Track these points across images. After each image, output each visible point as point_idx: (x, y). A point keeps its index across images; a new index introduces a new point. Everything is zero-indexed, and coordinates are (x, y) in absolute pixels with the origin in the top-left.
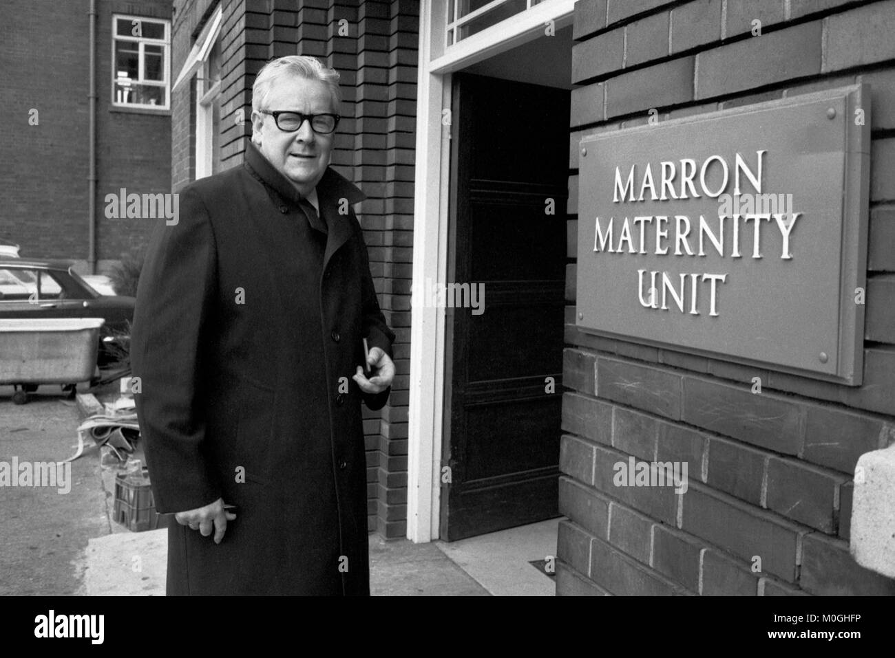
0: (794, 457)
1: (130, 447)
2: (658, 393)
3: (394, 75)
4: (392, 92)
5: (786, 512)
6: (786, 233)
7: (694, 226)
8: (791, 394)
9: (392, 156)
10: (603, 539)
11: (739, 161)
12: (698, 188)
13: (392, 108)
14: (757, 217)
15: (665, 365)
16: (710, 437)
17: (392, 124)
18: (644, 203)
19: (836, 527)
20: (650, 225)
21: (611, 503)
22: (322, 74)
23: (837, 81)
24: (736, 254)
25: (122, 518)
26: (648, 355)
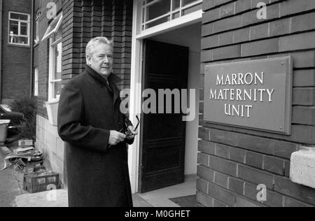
0: (272, 155)
1: (25, 165)
2: (230, 139)
3: (124, 39)
4: (123, 45)
5: (270, 170)
6: (270, 94)
7: (243, 92)
8: (270, 138)
9: (123, 66)
10: (212, 182)
11: (256, 74)
12: (244, 82)
13: (123, 50)
14: (261, 90)
15: (232, 131)
16: (246, 151)
17: (123, 55)
18: (227, 85)
19: (284, 173)
20: (228, 92)
21: (215, 172)
22: (108, 42)
23: (283, 55)
24: (255, 100)
25: (26, 189)
26: (227, 128)
